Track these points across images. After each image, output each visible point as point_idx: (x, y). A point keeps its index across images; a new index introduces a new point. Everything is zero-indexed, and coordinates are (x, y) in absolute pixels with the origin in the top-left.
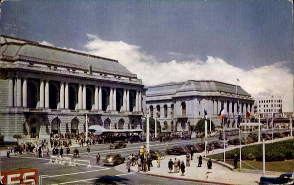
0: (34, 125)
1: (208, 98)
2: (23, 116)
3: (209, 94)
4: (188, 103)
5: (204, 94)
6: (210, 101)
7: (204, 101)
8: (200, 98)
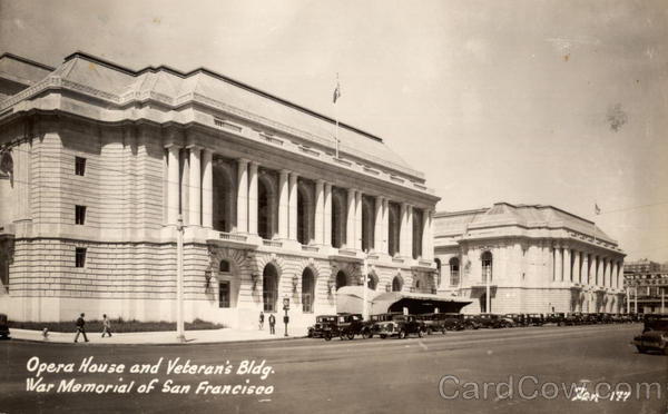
0: (226, 277)
1: (541, 242)
2: (205, 252)
3: (545, 234)
4: (498, 254)
5: (534, 234)
6: (547, 249)
7: (533, 249)
8: (527, 242)
